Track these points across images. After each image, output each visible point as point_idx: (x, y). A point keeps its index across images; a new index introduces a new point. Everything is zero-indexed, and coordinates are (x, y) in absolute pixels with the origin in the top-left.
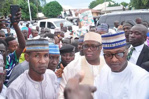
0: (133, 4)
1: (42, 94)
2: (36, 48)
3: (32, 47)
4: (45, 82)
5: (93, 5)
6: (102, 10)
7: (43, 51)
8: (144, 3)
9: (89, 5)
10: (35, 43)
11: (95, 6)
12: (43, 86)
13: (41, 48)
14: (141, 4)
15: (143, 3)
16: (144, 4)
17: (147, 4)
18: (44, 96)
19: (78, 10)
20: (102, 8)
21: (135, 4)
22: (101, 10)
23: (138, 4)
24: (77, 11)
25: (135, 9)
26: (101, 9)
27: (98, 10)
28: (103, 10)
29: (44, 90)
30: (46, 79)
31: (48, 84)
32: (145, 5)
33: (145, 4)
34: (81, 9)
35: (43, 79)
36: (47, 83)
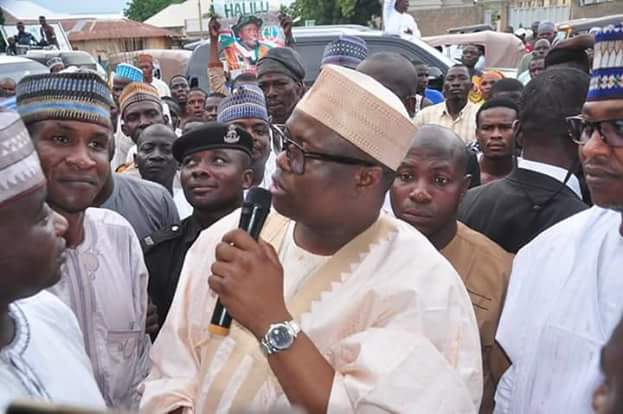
0: (306, 9)
1: (82, 296)
2: (60, 105)
3: (43, 103)
4: (91, 251)
5: (143, 7)
6: (185, 27)
7: (87, 121)
8: (343, 10)
9: (128, 4)
10: (55, 88)
11: (155, 13)
12: (85, 265)
13: (78, 106)
14: (335, 14)
15: (341, 8)
16: (344, 14)
17: (353, 13)
18: (88, 306)
19: (83, 23)
20: (186, 21)
21: (312, 12)
22: (181, 27)
23: (322, 9)
24: (77, 28)
25: (316, 24)
26: (183, 24)
27: (170, 28)
28: (189, 30)
29: (90, 284)
30: (95, 242)
31: (105, 260)
32: (349, 16)
33: (345, 12)
34: (94, 21)
35: (82, 239)
36: (99, 257)
